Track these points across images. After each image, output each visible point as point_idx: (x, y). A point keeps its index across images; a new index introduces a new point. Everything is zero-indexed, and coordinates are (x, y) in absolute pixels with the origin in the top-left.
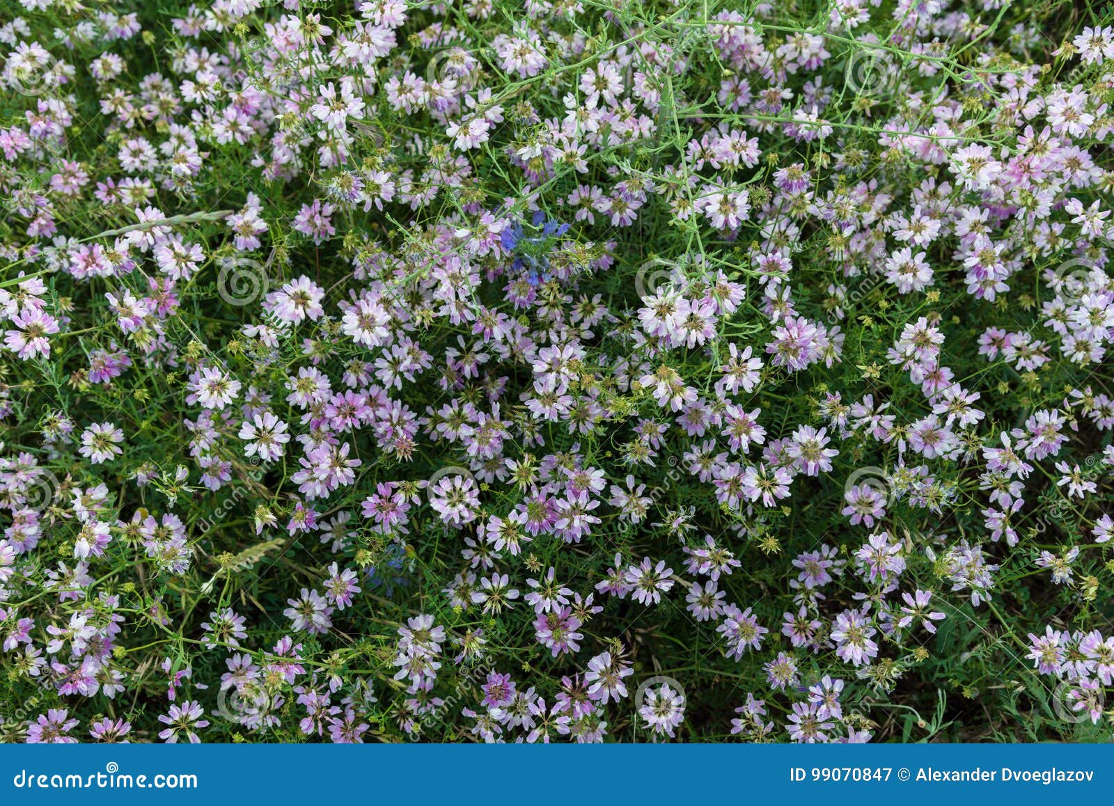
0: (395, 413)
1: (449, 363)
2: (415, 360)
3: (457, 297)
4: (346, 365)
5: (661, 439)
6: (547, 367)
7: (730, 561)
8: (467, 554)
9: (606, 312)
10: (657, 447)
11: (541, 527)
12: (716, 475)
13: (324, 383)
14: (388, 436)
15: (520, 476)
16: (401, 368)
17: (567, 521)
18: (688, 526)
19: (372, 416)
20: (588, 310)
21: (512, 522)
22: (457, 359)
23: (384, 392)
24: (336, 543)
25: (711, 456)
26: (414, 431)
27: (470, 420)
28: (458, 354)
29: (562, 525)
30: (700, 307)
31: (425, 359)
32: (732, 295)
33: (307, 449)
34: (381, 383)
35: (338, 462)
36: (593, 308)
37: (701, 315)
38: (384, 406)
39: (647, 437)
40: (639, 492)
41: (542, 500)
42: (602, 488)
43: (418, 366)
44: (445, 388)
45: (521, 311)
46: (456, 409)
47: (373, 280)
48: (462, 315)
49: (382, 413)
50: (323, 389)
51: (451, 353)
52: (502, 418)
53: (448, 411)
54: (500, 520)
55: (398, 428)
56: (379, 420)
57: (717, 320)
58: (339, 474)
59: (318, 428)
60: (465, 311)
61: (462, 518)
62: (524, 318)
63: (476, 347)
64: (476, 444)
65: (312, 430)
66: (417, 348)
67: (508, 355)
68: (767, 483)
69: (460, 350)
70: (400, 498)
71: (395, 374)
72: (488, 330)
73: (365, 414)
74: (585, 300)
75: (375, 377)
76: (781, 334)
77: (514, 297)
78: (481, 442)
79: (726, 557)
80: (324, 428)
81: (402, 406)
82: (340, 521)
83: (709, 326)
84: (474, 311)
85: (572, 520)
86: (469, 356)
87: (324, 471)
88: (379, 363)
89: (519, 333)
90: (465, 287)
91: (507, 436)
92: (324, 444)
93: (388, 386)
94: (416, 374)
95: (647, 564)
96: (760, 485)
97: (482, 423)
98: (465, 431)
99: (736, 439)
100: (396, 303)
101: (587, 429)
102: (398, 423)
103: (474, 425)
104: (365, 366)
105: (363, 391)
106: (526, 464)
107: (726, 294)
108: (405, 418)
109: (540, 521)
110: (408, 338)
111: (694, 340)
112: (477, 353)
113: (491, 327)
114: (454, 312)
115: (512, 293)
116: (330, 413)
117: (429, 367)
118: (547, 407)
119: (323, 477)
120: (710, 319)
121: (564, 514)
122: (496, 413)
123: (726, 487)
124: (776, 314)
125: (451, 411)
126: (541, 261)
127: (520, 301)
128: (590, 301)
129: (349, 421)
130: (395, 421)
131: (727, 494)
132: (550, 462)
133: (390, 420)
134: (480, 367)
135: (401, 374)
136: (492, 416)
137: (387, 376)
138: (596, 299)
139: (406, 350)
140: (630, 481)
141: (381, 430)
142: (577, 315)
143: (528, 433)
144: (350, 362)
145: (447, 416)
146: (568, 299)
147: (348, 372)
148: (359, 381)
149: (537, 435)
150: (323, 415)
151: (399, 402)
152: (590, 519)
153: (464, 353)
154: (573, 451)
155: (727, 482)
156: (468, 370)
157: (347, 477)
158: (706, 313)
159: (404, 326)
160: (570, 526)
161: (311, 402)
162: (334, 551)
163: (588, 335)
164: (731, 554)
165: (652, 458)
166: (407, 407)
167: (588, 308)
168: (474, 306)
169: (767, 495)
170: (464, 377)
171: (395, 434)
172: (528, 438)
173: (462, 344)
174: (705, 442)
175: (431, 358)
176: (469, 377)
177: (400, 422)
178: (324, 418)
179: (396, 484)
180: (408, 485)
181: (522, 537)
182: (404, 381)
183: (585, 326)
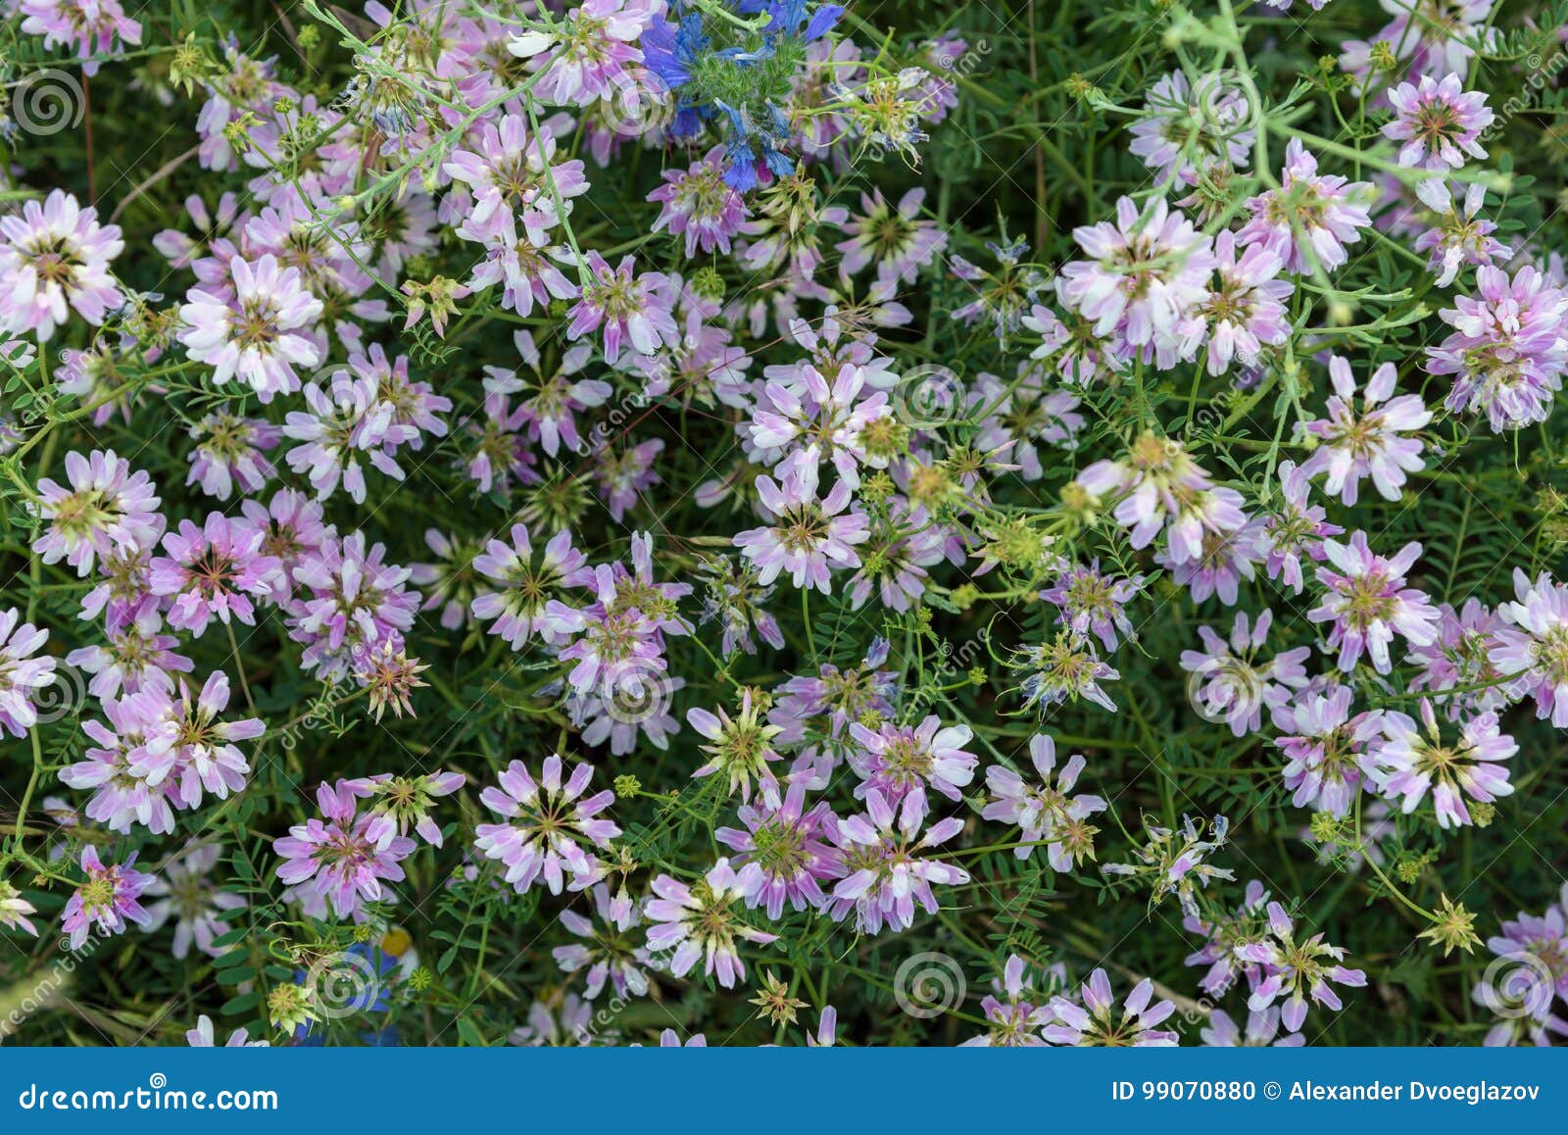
0: (350, 571)
1: (494, 411)
2: (403, 414)
3: (521, 231)
4: (195, 432)
5: (1123, 622)
6: (790, 430)
7: (1334, 972)
8: (569, 959)
9: (939, 241)
10: (1112, 645)
11: (792, 890)
12: (1281, 718)
13: (139, 495)
14: (333, 643)
15: (732, 756)
16: (363, 440)
17: (868, 876)
18: (1207, 871)
19: (282, 583)
20: (888, 239)
21: (718, 894)
22: (516, 399)
23: (313, 509)
24: (183, 928)
25: (1258, 660)
26: (407, 620)
27: (565, 582)
28: (520, 385)
29: (855, 889)
30: (1241, 250)
31: (428, 410)
32: (1335, 214)
33: (103, 689)
34: (302, 484)
35: (198, 729)
36: (903, 231)
37: (1243, 275)
38: (313, 549)
39: (1082, 621)
40: (1068, 780)
41: (790, 817)
42: (966, 778)
43: (410, 433)
44: (485, 486)
45: (702, 258)
46: (526, 551)
47: (258, 172)
48: (539, 285)
49: (311, 572)
50: (138, 515)
51: (500, 383)
52: (659, 575)
53: (501, 559)
54: (683, 889)
55: (362, 617)
56: (303, 593)
57: (1290, 288)
58: (203, 765)
59: (128, 626)
60: (548, 275)
61: (566, 876)
62: (711, 276)
63: (571, 363)
64: (591, 658)
65: (111, 630)
66: (402, 378)
67: (665, 384)
68: (1444, 756)
69: (524, 371)
70: (384, 830)
71: (346, 454)
72: (613, 325)
73: (267, 581)
74: (878, 209)
75: (283, 466)
76: (1467, 320)
77: (682, 221)
78: (607, 650)
79: (1325, 960)
80: (147, 625)
81: (368, 548)
82: (193, 866)
83: (1269, 308)
84: (571, 274)
85: (886, 873)
86: (551, 392)
87: (158, 759)
88: (295, 426)
89: (695, 317)
90: (544, 204)
91: (678, 627)
92: (153, 677)
93: (324, 494)
94: (404, 455)
95: (1098, 991)
96: (1423, 765)
97: (607, 598)
98: (557, 620)
99: (1353, 633)
100: (334, 250)
101: (906, 592)
102: (360, 601)
103: (583, 596)
104: (252, 432)
105: (249, 506)
106: (747, 720)
107: (1315, 211)
108: (379, 583)
109: (788, 873)
110: (376, 349)
111: (1227, 354)
112: (574, 378)
113: (622, 315)
114: (516, 279)
115: (677, 208)
116: (163, 581)
117: (441, 429)
118: (800, 552)
119: (157, 775)
120: (1267, 286)
121: (860, 858)
122: (643, 564)
123: (1314, 759)
124: (1453, 258)
125: (512, 560)
126: (761, 116)
127: (700, 232)
128: (893, 214)
129: (221, 605)
130: (350, 596)
131: (1316, 777)
132: (806, 699)
133: (336, 592)
134: (584, 418)
135: (363, 458)
136: (631, 570)
137: (322, 464)
138: (911, 205)
139: (372, 385)
140: (1042, 749)
141: (311, 624)
142: (856, 255)
143: (735, 612)
144: (208, 421)
145: (498, 574)
146: (834, 215)
147: (205, 452)
148: (236, 477)
149: (762, 618)
150: (144, 591)
151: (359, 537)
152: (939, 872)
153: (535, 381)
154: (869, 663)
155: (1315, 740)
156: (551, 429)
157: (227, 773)
158: (1261, 269)
159: (358, 309)
160: (876, 888)
161: (106, 552)
162: (180, 951)
163: (894, 316)
164: (1336, 952)
165: (1102, 683)
166: (379, 549)
167: (888, 231)
168: (573, 258)
169: (1446, 793)
170: (537, 448)
171: (354, 632)
172: (735, 629)
173: (531, 357)
174: (1241, 619)
175: (445, 405)
176: (551, 448)
177: (367, 598)
178: (146, 597)
179: (368, 786)
180: (402, 787)
181: (749, 933)
182: (371, 474)
183: (883, 290)
